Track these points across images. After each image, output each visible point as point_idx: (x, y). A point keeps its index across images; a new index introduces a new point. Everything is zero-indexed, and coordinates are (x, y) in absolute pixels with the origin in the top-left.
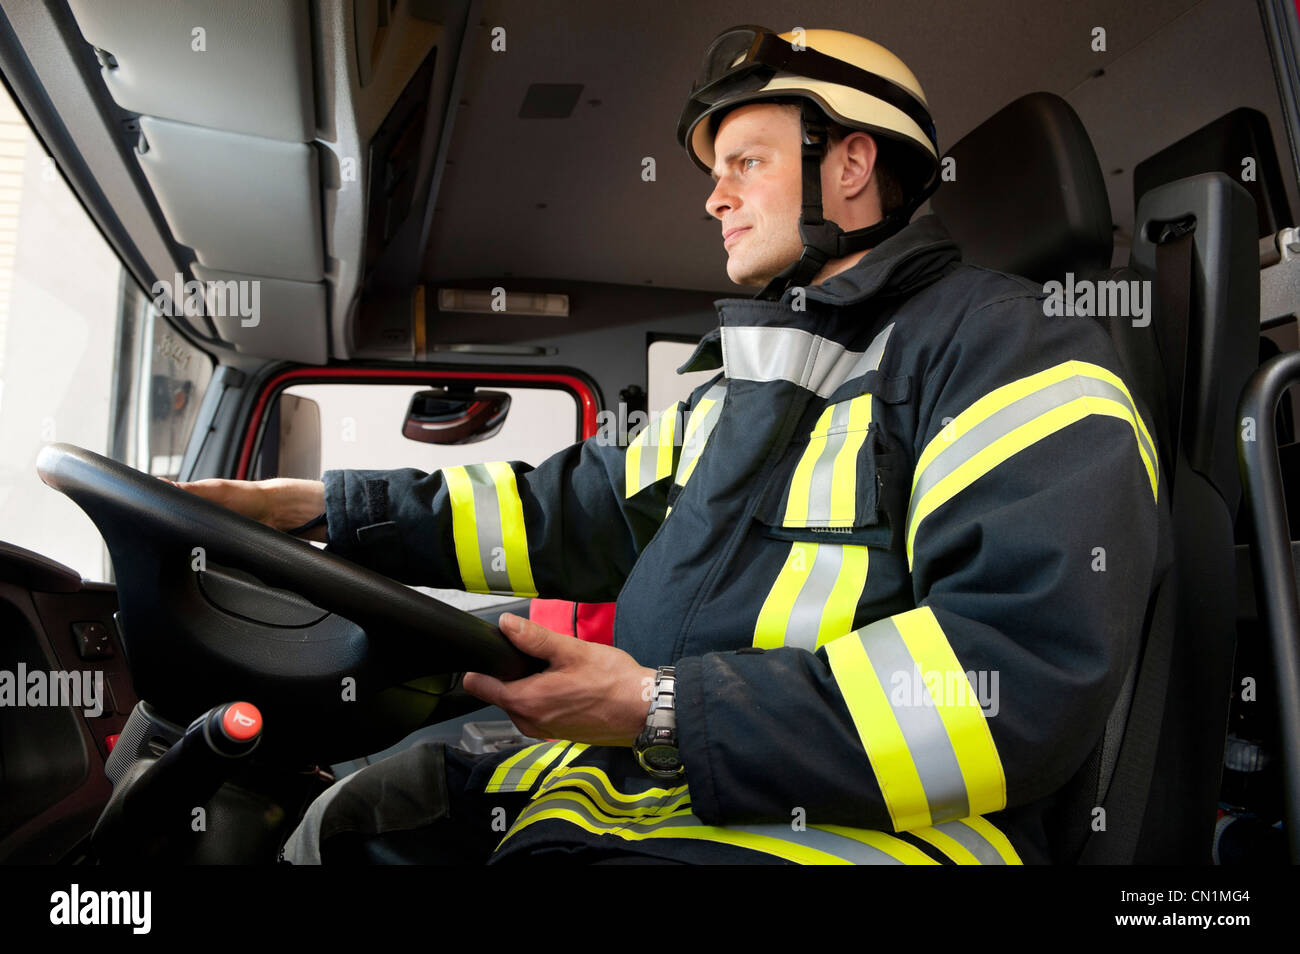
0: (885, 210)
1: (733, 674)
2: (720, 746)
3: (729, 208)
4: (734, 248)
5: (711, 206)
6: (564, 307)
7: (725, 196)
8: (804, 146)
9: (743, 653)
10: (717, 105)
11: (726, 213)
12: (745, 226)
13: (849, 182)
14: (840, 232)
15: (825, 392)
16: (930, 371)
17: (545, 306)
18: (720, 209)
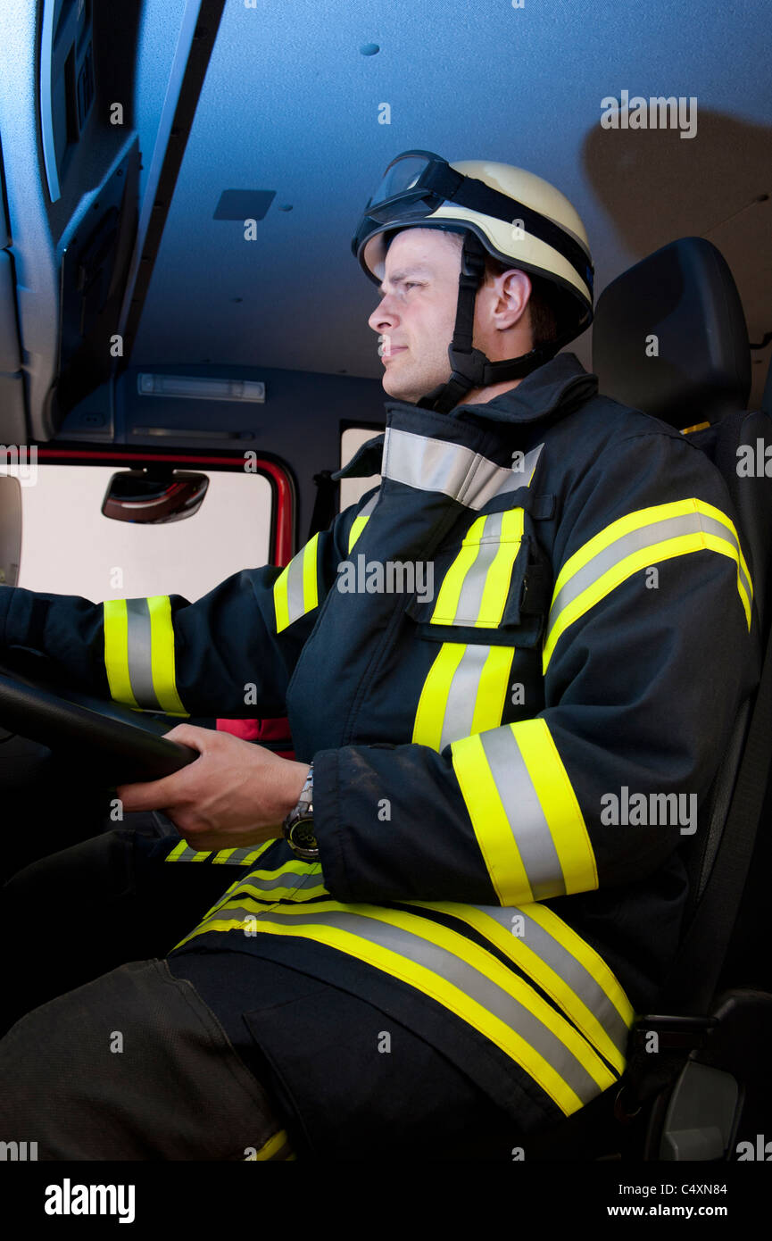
0: (537, 342)
1: (367, 766)
2: (351, 829)
3: (389, 325)
4: (390, 364)
5: (374, 321)
6: (261, 393)
7: (387, 314)
8: (462, 276)
9: (375, 747)
10: (391, 224)
11: (386, 329)
12: (401, 345)
13: (501, 315)
14: (487, 362)
15: (477, 505)
16: (572, 492)
17: (242, 393)
18: (380, 325)
